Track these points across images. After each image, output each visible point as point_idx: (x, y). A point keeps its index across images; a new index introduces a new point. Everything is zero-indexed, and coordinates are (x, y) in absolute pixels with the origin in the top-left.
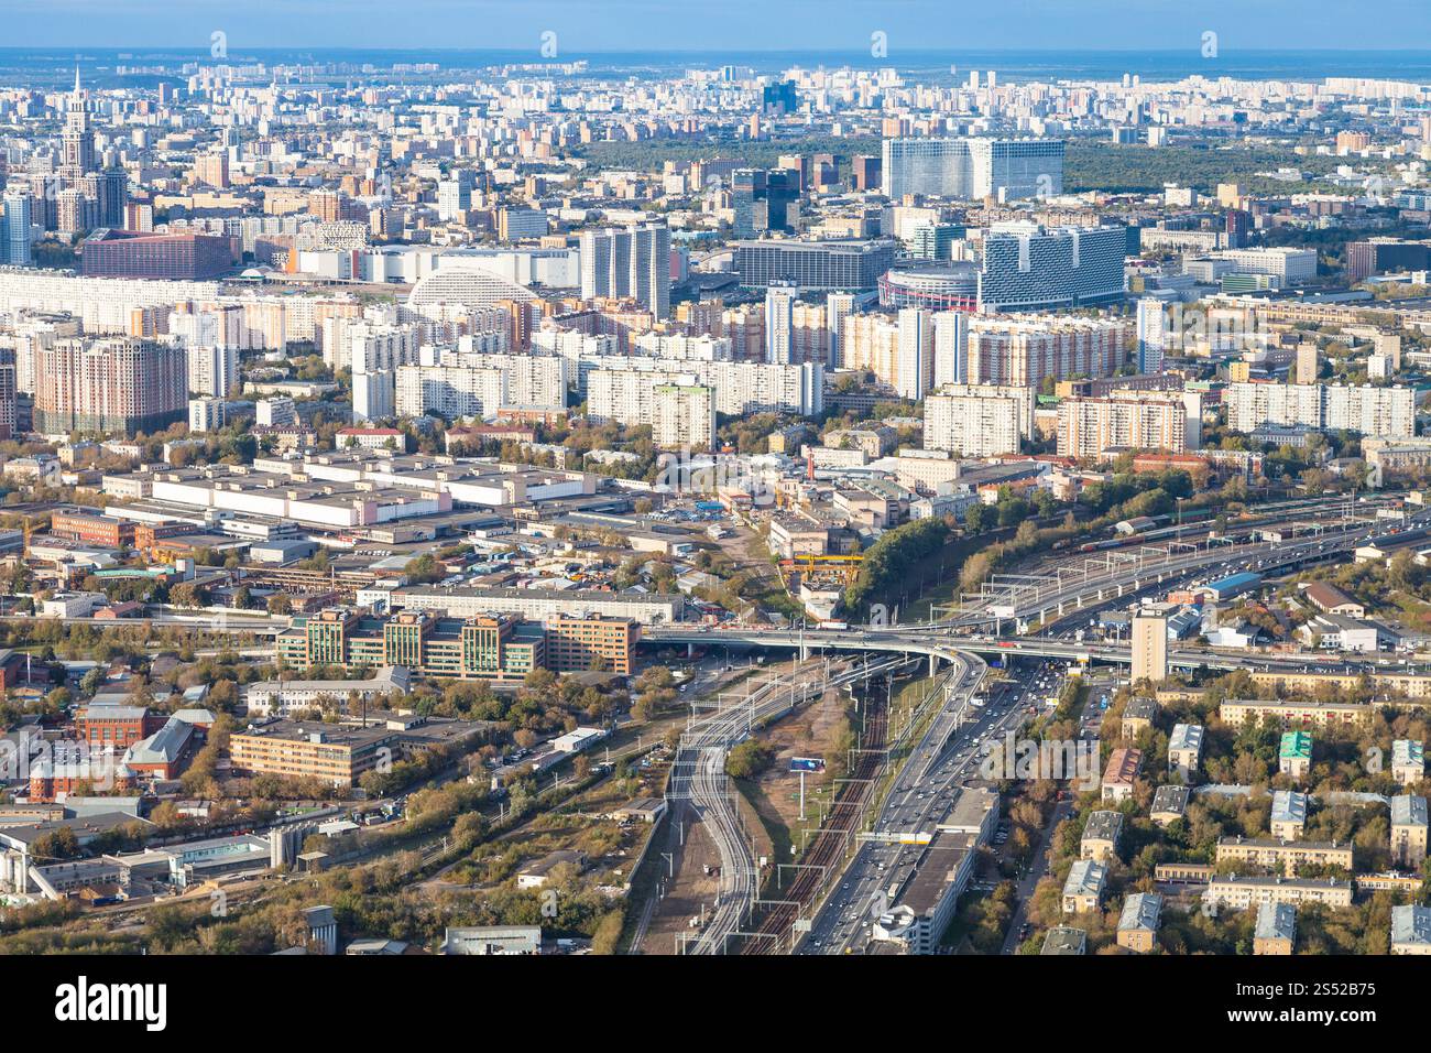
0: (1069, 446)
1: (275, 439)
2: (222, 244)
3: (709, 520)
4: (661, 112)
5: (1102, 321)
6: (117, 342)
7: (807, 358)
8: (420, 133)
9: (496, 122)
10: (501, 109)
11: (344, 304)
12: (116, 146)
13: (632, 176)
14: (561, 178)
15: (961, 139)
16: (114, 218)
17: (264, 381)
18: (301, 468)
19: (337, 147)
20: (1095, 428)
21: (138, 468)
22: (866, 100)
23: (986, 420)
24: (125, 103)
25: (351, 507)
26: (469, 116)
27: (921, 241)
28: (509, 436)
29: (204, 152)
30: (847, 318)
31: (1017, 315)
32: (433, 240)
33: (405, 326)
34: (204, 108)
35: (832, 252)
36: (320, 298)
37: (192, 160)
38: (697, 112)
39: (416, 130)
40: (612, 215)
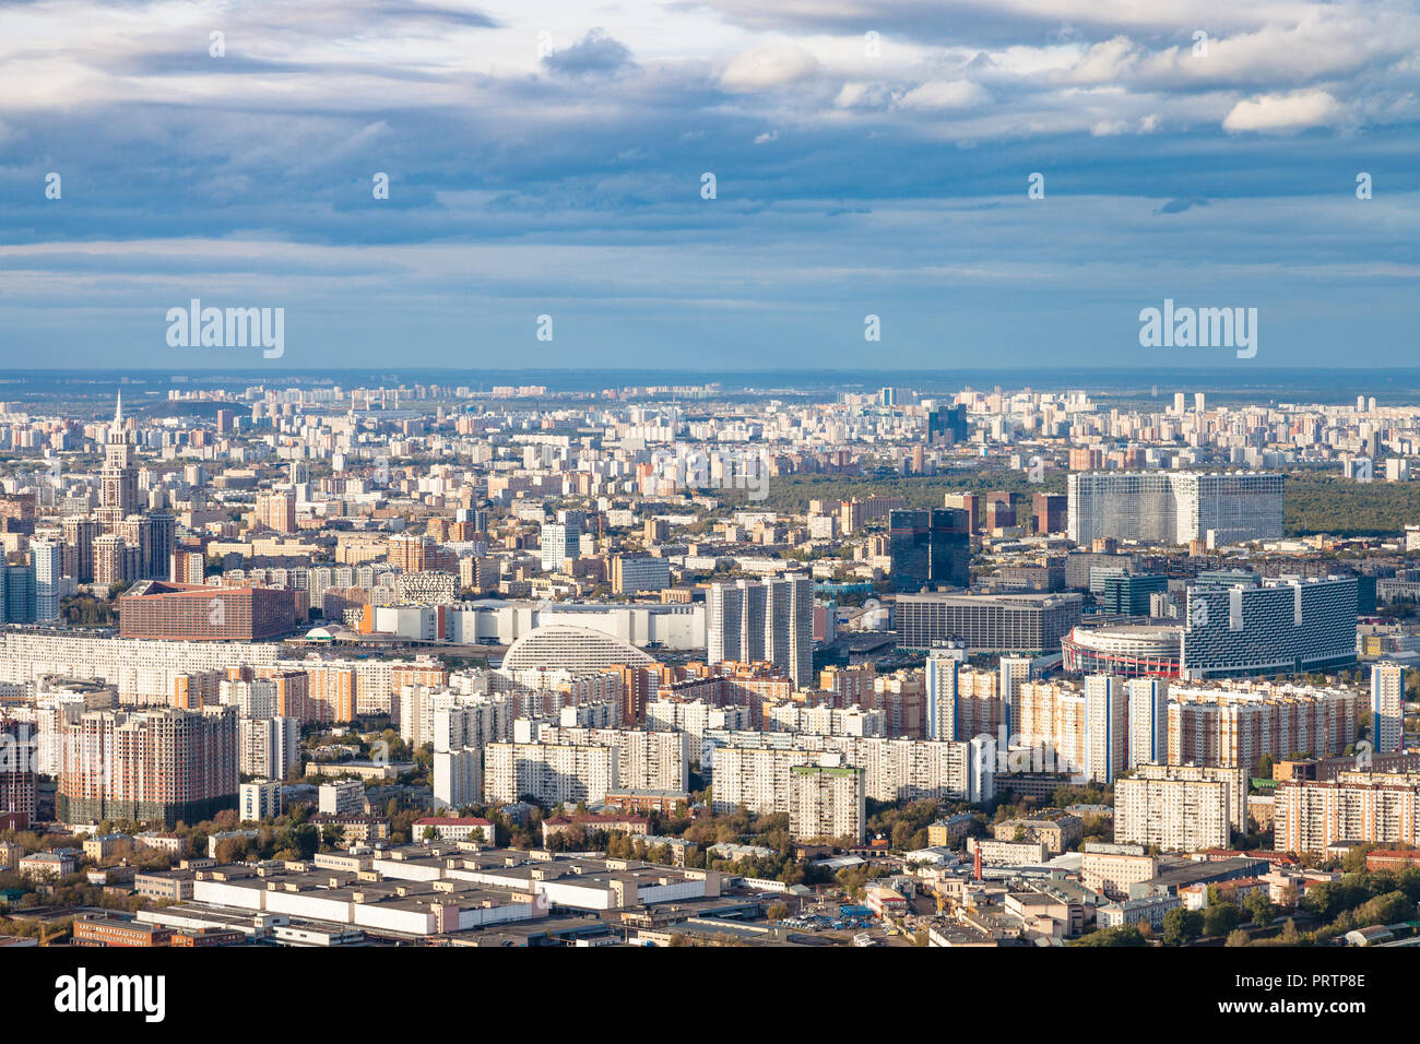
0: (1289, 839)
1: (340, 831)
2: (284, 599)
3: (856, 928)
4: (807, 442)
5: (1329, 689)
6: (156, 715)
7: (975, 733)
8: (522, 468)
9: (612, 455)
10: (617, 439)
11: (425, 669)
12: (164, 484)
13: (771, 518)
14: (687, 520)
15: (1162, 473)
16: (158, 568)
17: (329, 761)
18: (370, 864)
19: (424, 484)
20: (1320, 818)
21: (177, 864)
22: (1050, 427)
23: (1189, 808)
24: (178, 433)
25: (428, 911)
26: (580, 446)
27: (1113, 594)
28: (618, 826)
29: (267, 491)
30: (1022, 686)
31: (1226, 683)
32: (534, 593)
33: (497, 696)
34: (269, 440)
35: (1006, 608)
36: (397, 662)
37: (253, 501)
38: (850, 442)
39: (515, 464)
40: (747, 563)
